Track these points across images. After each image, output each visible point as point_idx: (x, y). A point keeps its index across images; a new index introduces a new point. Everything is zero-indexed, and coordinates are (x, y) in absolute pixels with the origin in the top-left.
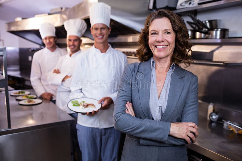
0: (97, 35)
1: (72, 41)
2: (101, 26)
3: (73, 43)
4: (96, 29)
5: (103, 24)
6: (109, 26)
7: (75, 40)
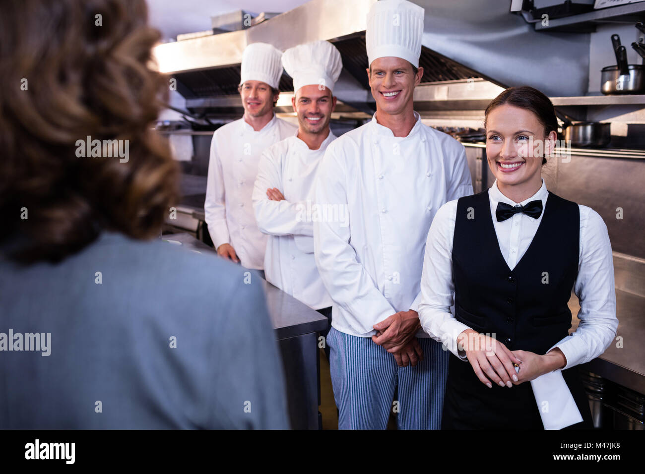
0: (382, 90)
1: (313, 102)
2: (394, 65)
3: (317, 107)
4: (380, 72)
5: (399, 59)
6: (417, 65)
7: (320, 100)
